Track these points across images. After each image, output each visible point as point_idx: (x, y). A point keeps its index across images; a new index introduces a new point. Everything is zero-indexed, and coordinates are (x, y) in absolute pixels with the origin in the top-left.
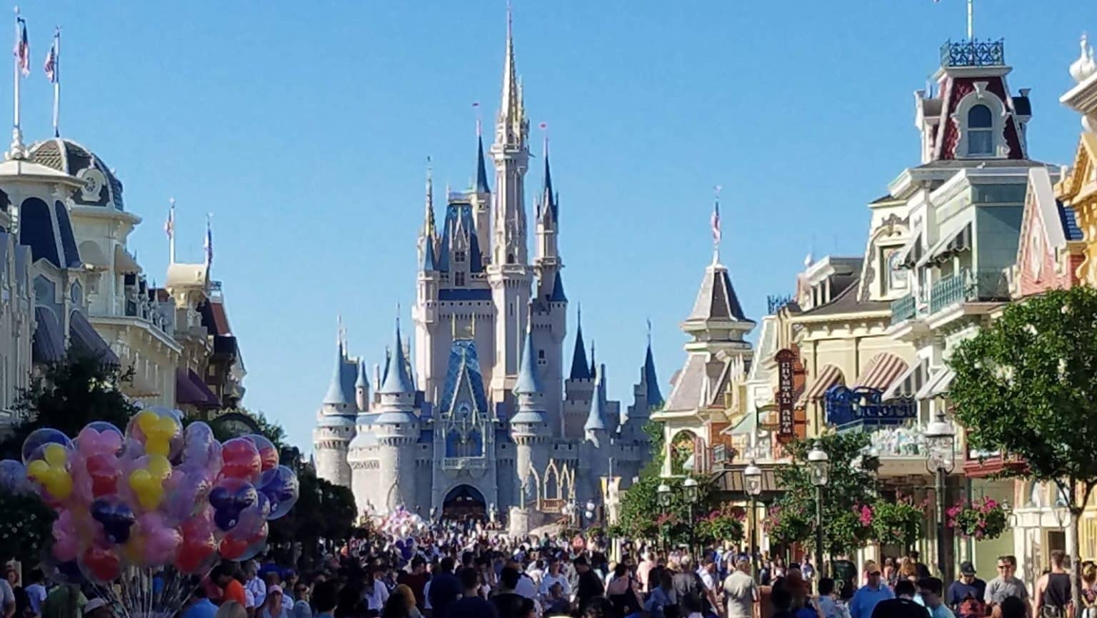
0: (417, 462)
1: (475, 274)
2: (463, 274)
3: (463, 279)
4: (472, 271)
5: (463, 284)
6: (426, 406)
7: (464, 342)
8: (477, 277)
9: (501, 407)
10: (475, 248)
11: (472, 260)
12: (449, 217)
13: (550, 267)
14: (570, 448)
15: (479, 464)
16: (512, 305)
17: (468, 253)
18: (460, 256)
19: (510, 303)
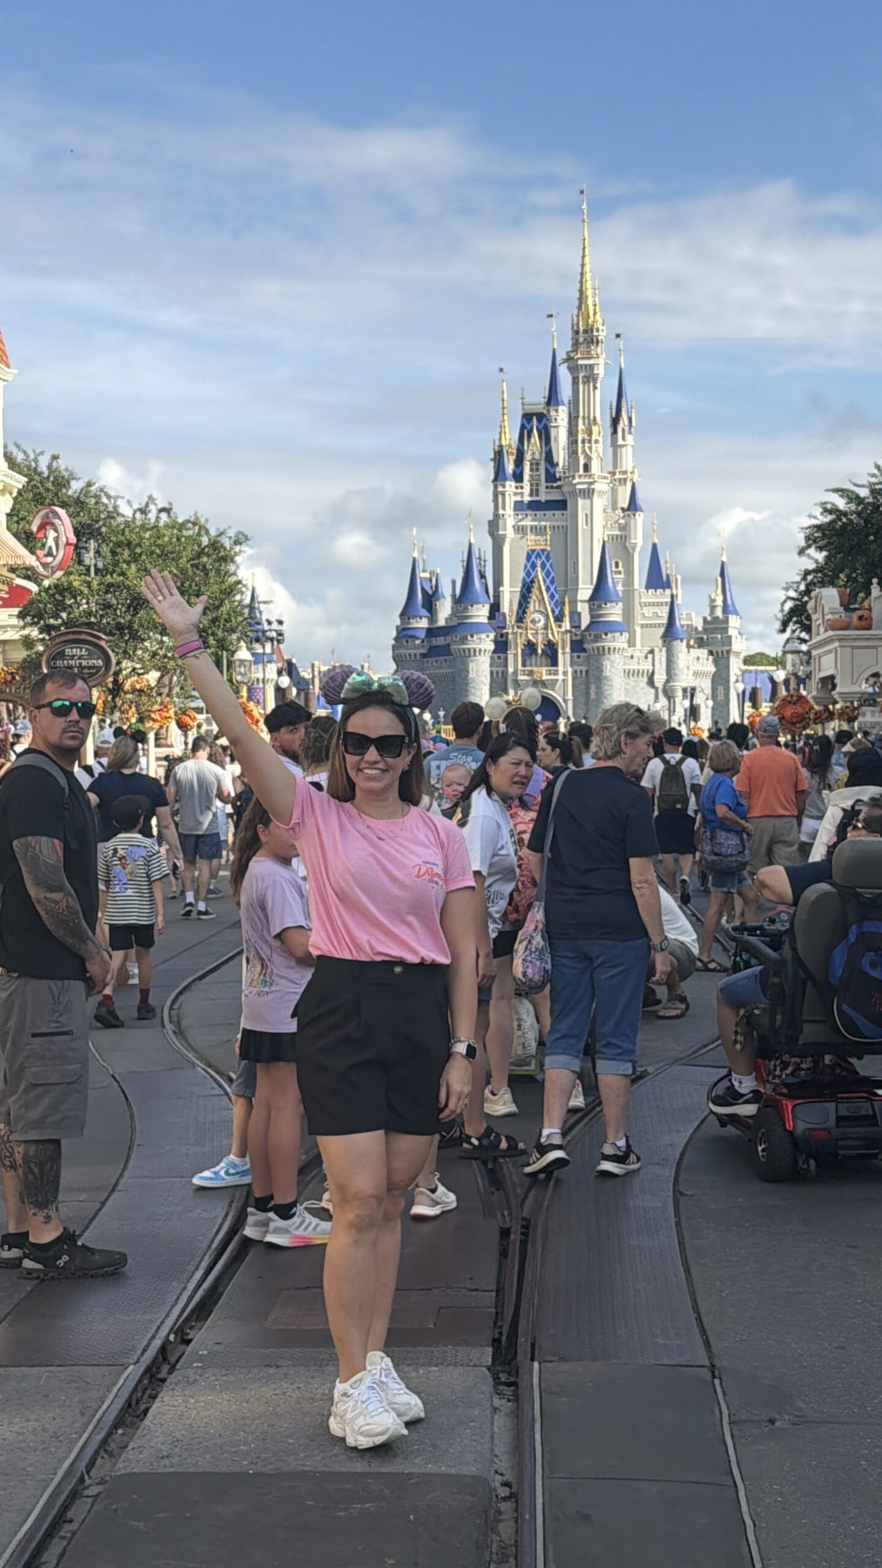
1: (550, 484)
2: (537, 485)
3: (537, 490)
4: (547, 481)
5: (537, 495)
6: (501, 617)
7: (538, 553)
8: (552, 487)
9: (576, 617)
10: (549, 457)
11: (547, 470)
12: (523, 427)
13: (625, 480)
14: (646, 657)
15: (554, 674)
16: (586, 515)
17: (543, 464)
18: (535, 465)
19: (585, 513)
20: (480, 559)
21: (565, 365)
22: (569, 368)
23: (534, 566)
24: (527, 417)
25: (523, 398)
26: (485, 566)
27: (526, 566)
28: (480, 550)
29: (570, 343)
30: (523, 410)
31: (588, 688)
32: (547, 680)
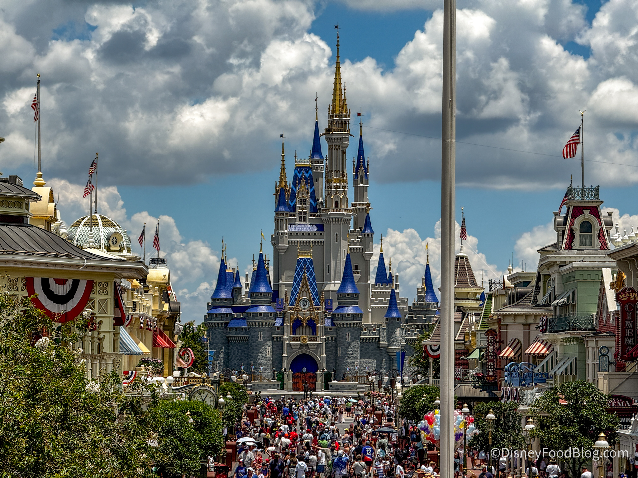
0: (273, 338)
1: (313, 214)
3: (305, 217)
4: (311, 212)
5: (305, 220)
6: (280, 302)
7: (305, 260)
8: (314, 216)
9: (329, 302)
10: (313, 196)
11: (311, 204)
12: (295, 176)
14: (375, 330)
15: (314, 340)
16: (337, 235)
17: (309, 201)
18: (303, 201)
19: (336, 233)
21: (325, 136)
22: (326, 139)
23: (302, 269)
24: (299, 169)
25: (296, 157)
26: (268, 263)
27: (297, 269)
28: (266, 255)
29: (327, 123)
31: (336, 350)
32: (310, 344)
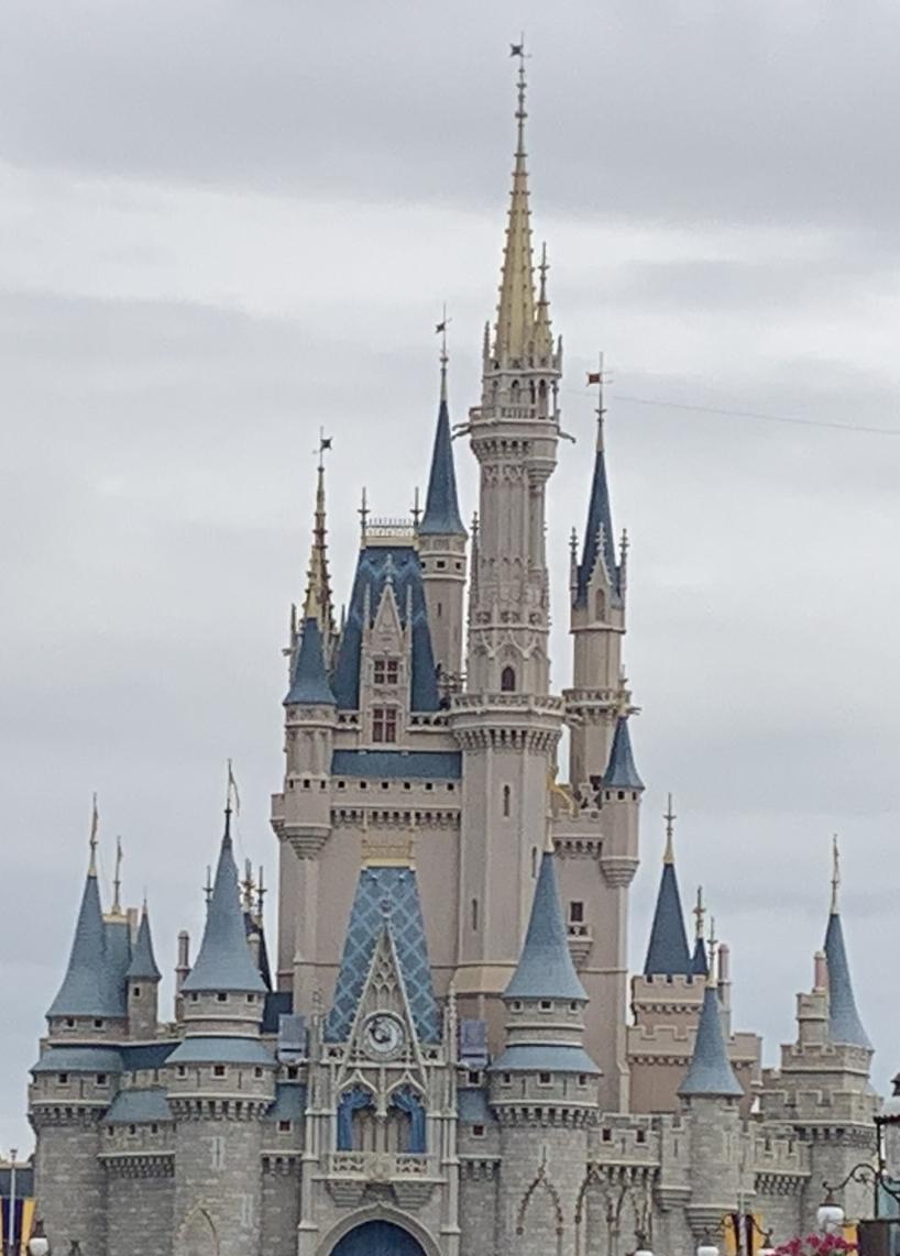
0: (266, 1160)
1: (421, 714)
2: (392, 712)
3: (391, 727)
4: (412, 709)
6: (293, 1027)
8: (427, 722)
9: (474, 1034)
10: (422, 650)
11: (415, 681)
12: (361, 577)
13: (603, 711)
14: (641, 1138)
15: (417, 1170)
16: (507, 789)
18: (387, 669)
19: (502, 787)
20: (248, 885)
21: (468, 437)
22: (475, 445)
24: (372, 553)
25: (364, 512)
26: (261, 902)
28: (248, 865)
29: (479, 390)
30: (364, 538)
32: (400, 1184)
